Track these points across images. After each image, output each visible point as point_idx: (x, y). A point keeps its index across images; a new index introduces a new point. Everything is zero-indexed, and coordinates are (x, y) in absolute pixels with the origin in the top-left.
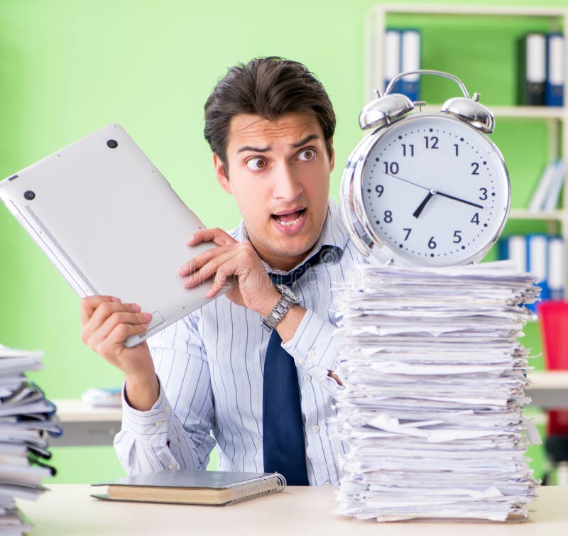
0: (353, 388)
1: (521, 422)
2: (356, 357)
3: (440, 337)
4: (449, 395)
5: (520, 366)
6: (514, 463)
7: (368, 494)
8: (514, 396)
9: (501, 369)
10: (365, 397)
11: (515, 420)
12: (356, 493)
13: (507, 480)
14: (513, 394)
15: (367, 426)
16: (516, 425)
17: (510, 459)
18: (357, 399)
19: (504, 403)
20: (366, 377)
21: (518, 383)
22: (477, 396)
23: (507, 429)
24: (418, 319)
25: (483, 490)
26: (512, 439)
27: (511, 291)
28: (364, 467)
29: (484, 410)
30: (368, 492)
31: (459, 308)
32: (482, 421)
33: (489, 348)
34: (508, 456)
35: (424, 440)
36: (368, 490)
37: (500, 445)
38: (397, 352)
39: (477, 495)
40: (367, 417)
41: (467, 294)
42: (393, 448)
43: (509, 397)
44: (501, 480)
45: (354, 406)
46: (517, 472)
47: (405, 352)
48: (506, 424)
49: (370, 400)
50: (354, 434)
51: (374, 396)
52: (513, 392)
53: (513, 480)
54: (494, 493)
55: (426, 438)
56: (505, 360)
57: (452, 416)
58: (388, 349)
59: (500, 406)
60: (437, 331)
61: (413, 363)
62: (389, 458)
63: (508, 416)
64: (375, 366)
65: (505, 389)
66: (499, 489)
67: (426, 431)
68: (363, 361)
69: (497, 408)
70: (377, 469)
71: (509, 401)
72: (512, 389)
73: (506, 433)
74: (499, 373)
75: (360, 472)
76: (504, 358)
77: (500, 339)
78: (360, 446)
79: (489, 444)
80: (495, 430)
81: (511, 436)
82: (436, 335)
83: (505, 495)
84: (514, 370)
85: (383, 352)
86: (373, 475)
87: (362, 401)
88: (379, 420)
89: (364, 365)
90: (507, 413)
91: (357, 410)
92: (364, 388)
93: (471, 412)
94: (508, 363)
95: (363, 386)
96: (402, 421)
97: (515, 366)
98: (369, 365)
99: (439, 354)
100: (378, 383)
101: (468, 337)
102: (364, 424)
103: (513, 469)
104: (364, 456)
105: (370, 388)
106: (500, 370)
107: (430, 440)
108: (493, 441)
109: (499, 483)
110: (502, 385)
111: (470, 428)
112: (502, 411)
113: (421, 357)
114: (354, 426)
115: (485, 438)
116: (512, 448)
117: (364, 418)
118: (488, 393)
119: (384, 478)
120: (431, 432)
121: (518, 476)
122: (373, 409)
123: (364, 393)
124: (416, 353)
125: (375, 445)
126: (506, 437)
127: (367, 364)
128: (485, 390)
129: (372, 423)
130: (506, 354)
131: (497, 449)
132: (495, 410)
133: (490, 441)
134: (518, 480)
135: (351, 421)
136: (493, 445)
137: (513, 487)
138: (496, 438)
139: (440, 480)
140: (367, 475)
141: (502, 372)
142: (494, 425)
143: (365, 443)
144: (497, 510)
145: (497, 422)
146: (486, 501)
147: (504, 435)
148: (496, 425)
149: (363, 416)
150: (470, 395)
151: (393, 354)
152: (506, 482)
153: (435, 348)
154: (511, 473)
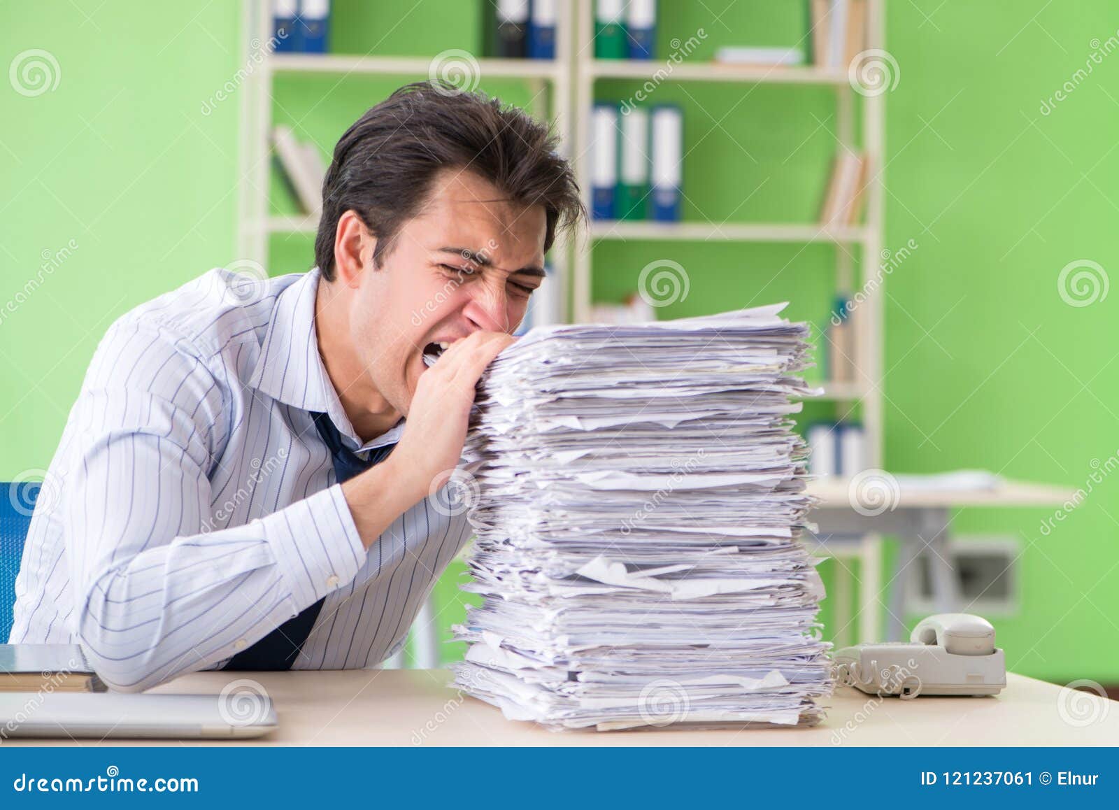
0: (546, 516)
2: (546, 467)
3: (674, 429)
5: (803, 473)
6: (802, 630)
7: (577, 687)
8: (799, 521)
9: (776, 478)
10: (567, 530)
11: (804, 560)
13: (794, 657)
14: (799, 518)
15: (575, 578)
16: (805, 567)
17: (796, 624)
18: (553, 534)
19: (787, 532)
20: (566, 497)
21: (805, 500)
22: (743, 522)
23: (792, 575)
24: (642, 402)
25: (760, 675)
26: (799, 592)
28: (572, 644)
29: (756, 546)
32: (752, 563)
33: (751, 445)
34: (793, 619)
35: (666, 598)
36: (577, 680)
37: (783, 602)
39: (752, 685)
40: (572, 561)
42: (613, 611)
43: (793, 523)
44: (784, 658)
45: (548, 544)
46: (808, 645)
48: (790, 567)
49: (576, 534)
50: (553, 590)
51: (581, 528)
53: (804, 658)
54: (776, 679)
55: (670, 594)
56: (781, 463)
57: (704, 558)
58: (596, 452)
59: (782, 538)
60: (671, 419)
61: (641, 473)
62: (609, 629)
63: (791, 554)
64: (583, 479)
65: (787, 510)
66: (784, 674)
67: (668, 581)
68: (560, 472)
69: (777, 541)
70: (596, 646)
71: (793, 529)
72: (797, 513)
73: (789, 582)
74: (773, 485)
75: (567, 651)
76: (779, 460)
77: (769, 429)
79: (766, 601)
80: (774, 578)
81: (797, 588)
82: (671, 427)
83: (793, 683)
84: (794, 479)
85: (588, 456)
86: (588, 656)
87: (562, 536)
88: (593, 567)
89: (564, 479)
90: (791, 549)
91: (554, 553)
92: (564, 516)
93: (735, 549)
94: (786, 469)
95: (563, 512)
96: (631, 568)
97: (797, 474)
98: (571, 479)
99: (677, 457)
100: (585, 509)
102: (568, 573)
103: (801, 640)
104: (570, 626)
105: (573, 516)
106: (777, 480)
107: (675, 597)
108: (772, 595)
109: (782, 663)
110: (782, 504)
111: (735, 575)
112: (784, 547)
113: (651, 463)
114: (552, 578)
115: (758, 592)
116: (800, 606)
117: (568, 564)
118: (761, 517)
119: (606, 661)
120: (675, 583)
121: (811, 652)
123: (565, 523)
124: (640, 456)
125: (585, 607)
126: (791, 589)
127: (567, 476)
128: (756, 513)
129: (583, 571)
130: (780, 453)
131: (775, 608)
132: (773, 545)
133: (767, 596)
134: (811, 657)
135: (545, 570)
136: (772, 603)
137: (803, 668)
138: (776, 590)
139: (691, 661)
140: (577, 657)
141: (779, 483)
142: (770, 569)
143: (571, 604)
144: (783, 708)
145: (777, 565)
146: (763, 694)
147: (788, 586)
148: (774, 570)
149: (565, 560)
150: (732, 524)
151: (605, 458)
152: (792, 662)
153: (671, 448)
154: (801, 646)
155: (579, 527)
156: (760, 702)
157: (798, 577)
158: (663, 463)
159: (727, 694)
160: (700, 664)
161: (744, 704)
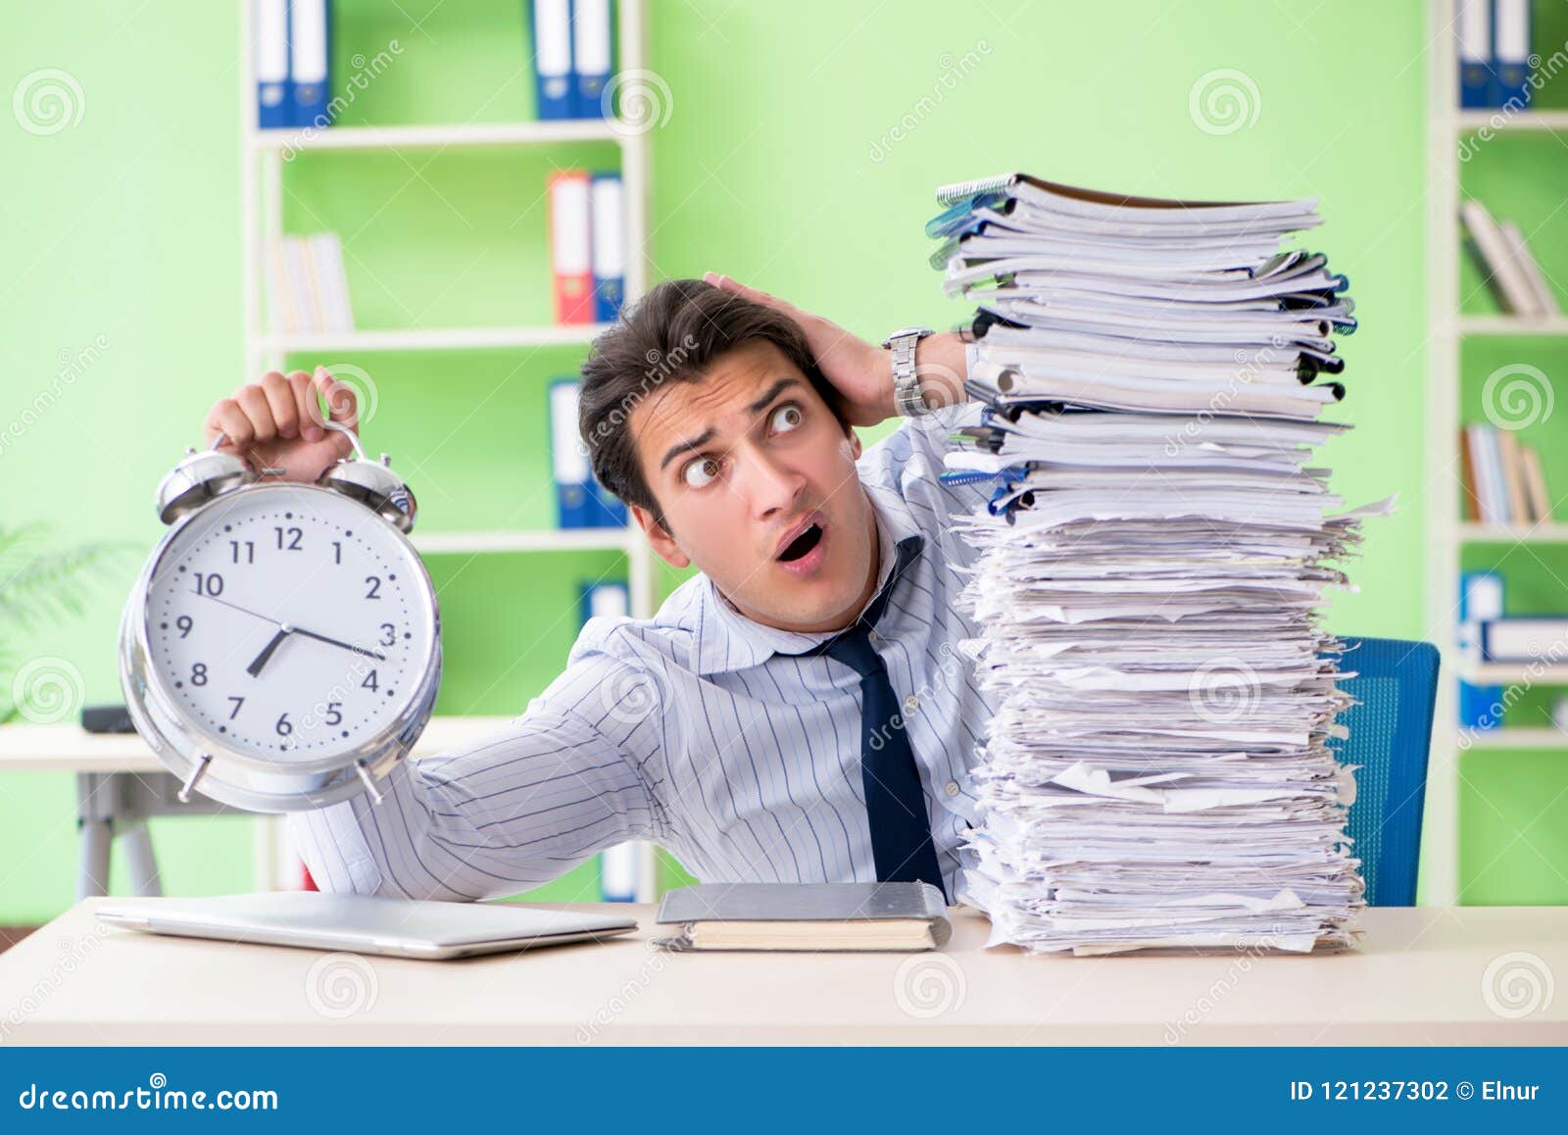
0: (1020, 717)
1: (1332, 774)
2: (1024, 660)
3: (1178, 622)
4: (1200, 725)
5: (1330, 672)
6: (1323, 846)
7: (1055, 906)
8: (1320, 726)
9: (1295, 678)
10: (1045, 732)
11: (1324, 770)
12: (1030, 903)
13: (1312, 876)
14: (1319, 723)
15: (1052, 787)
16: (1324, 778)
17: (1317, 839)
18: (1029, 737)
19: (1304, 740)
20: (1046, 696)
21: (1328, 702)
22: (1253, 726)
23: (1311, 786)
25: (1269, 896)
26: (1320, 804)
27: (1309, 540)
28: (1045, 859)
29: (1270, 753)
30: (1054, 902)
31: (1215, 573)
32: (1262, 771)
33: (1269, 640)
34: (1312, 835)
35: (1157, 810)
36: (1054, 899)
37: (1299, 814)
38: (1100, 650)
39: (1260, 906)
40: (1048, 767)
41: (1226, 546)
42: (1096, 823)
43: (1313, 729)
44: (1301, 877)
45: (1022, 747)
46: (1332, 863)
47: (1112, 649)
48: (1308, 777)
49: (1053, 737)
50: (1025, 800)
51: (1062, 730)
52: (1319, 719)
53: (1324, 877)
54: (1288, 900)
55: (1162, 805)
56: (1303, 662)
57: (1207, 764)
58: (1082, 644)
59: (1298, 745)
60: (1173, 613)
61: (1133, 669)
62: (1091, 842)
63: (1310, 763)
64: (1064, 676)
65: (1306, 714)
66: (1299, 894)
67: (1161, 791)
68: (1038, 668)
69: (1291, 749)
70: (1074, 861)
71: (1311, 736)
72: (1319, 715)
73: (1307, 794)
74: (1292, 685)
75: (1041, 867)
76: (1301, 658)
77: (1291, 624)
78: (1040, 820)
79: (1277, 814)
80: (1287, 788)
81: (1316, 799)
82: (1174, 621)
83: (1308, 905)
84: (1318, 679)
85: (1075, 650)
86: (1065, 872)
87: (1038, 739)
88: (1072, 774)
89: (1042, 675)
90: (1310, 757)
91: (1029, 756)
92: (1042, 717)
93: (1243, 755)
94: (1308, 666)
95: (1040, 712)
96: (1115, 776)
97: (1319, 672)
98: (1050, 675)
99: (1180, 651)
100: (1067, 708)
101: (1233, 622)
102: (1043, 781)
103: (1322, 857)
104: (1046, 838)
105: (1051, 717)
106: (1296, 680)
107: (1167, 809)
108: (1285, 808)
109: (1297, 882)
110: (1300, 707)
111: (1241, 784)
112: (1301, 753)
113: (1146, 658)
114: (1025, 786)
115: (1269, 804)
116: (1321, 819)
117: (1043, 770)
118: (1274, 722)
119: (1085, 878)
120: (1169, 793)
121: (1333, 871)
122: (1059, 754)
123: (1042, 724)
124: (1134, 650)
125: (1063, 819)
126: (1308, 800)
127: (1046, 672)
128: (1266, 717)
129: (1059, 779)
130: (1303, 649)
131: (1291, 822)
132: (1287, 752)
133: (1280, 809)
134: (1333, 878)
135: (1018, 777)
136: (1286, 816)
137: (1323, 889)
138: (1290, 801)
139: (1187, 879)
140: (1052, 873)
141: (1298, 683)
142: (1284, 779)
143: (1047, 815)
144: (1295, 932)
145: (1291, 774)
146: (1275, 916)
147: (1305, 798)
148: (1288, 780)
149: (1040, 766)
150: (1241, 726)
151: (1094, 653)
152: (1310, 882)
153: (1172, 642)
154: (1318, 865)
155: (1058, 728)
156: (1268, 926)
157: (1317, 788)
158: (1163, 657)
159: (1229, 916)
160: (1198, 883)
161: (1249, 927)
